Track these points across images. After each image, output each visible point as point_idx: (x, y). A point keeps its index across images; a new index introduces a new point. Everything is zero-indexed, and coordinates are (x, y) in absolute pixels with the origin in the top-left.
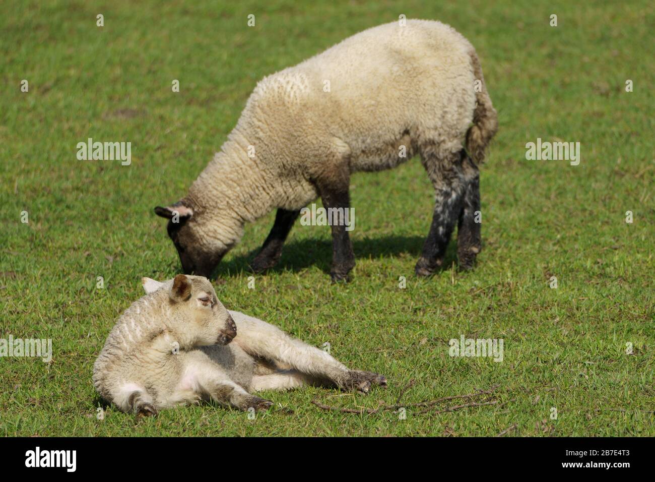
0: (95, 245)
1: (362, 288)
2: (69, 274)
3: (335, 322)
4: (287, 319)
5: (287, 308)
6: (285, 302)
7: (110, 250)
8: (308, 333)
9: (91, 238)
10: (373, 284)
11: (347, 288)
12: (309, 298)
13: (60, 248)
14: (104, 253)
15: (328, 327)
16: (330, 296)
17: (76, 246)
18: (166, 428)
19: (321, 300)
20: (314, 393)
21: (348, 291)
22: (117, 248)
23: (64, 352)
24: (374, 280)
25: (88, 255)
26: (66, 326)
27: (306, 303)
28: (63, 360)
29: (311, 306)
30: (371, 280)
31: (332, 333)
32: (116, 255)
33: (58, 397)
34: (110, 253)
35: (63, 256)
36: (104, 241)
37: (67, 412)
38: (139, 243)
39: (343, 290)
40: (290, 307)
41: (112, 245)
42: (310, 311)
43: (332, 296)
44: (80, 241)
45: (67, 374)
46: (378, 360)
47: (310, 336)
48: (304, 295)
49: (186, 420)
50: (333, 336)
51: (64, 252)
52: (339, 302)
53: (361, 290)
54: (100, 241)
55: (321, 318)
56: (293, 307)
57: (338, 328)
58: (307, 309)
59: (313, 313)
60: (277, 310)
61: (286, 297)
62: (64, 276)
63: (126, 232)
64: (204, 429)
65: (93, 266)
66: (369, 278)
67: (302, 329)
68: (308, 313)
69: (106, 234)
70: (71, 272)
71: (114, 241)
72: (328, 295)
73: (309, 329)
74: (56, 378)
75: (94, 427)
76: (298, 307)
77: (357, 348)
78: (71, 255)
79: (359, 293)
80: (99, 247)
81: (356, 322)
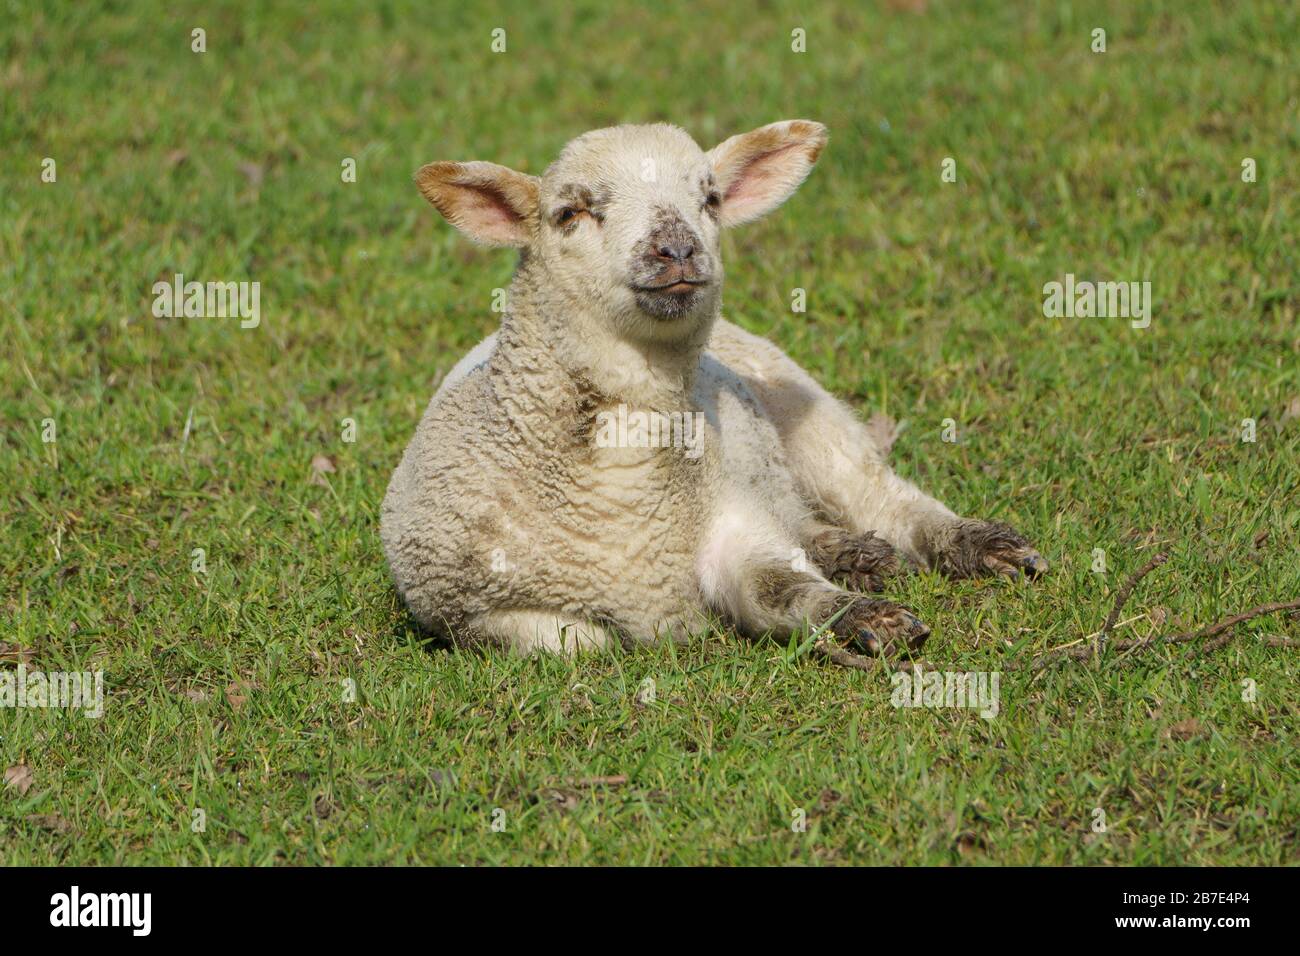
0: (202, 129)
1: (1090, 237)
2: (116, 228)
3: (1000, 353)
4: (841, 349)
5: (841, 314)
6: (833, 295)
7: (252, 142)
8: (914, 395)
9: (187, 108)
10: (1125, 224)
11: (1038, 241)
12: (915, 277)
13: (85, 142)
14: (234, 158)
15: (977, 372)
16: (981, 268)
17: (139, 134)
18: (450, 728)
19: (953, 281)
20: (937, 591)
21: (1041, 248)
22: (273, 133)
23: (109, 488)
24: (1129, 210)
25: (182, 163)
26: (111, 401)
27: (904, 293)
28: (103, 513)
29: (920, 304)
30: (1115, 212)
31: (990, 390)
32: (272, 160)
33: (94, 637)
34: (252, 154)
35: (98, 168)
36: (233, 115)
37: (123, 684)
38: (343, 116)
39: (1025, 249)
40: (850, 309)
41: (256, 126)
42: (918, 320)
43: (989, 268)
44: (152, 116)
45: (118, 560)
46: (1148, 473)
47: (921, 402)
48: (895, 268)
49: (518, 698)
50: (997, 400)
51: (99, 156)
52: (1013, 286)
53: (1084, 243)
54: (215, 115)
55: (955, 342)
56: (863, 310)
57: (1011, 373)
58: (907, 315)
59: (931, 325)
60: (810, 320)
61: (839, 278)
62: (103, 236)
63: (303, 83)
64: (575, 724)
65: (195, 199)
66: (1110, 206)
67: (894, 382)
68: (913, 327)
69: (237, 91)
70: (125, 220)
71: (265, 113)
72: (975, 266)
73: (916, 382)
74: (82, 573)
75: (215, 732)
76: (878, 309)
77: (1076, 438)
78: (124, 166)
79: (1079, 256)
80: (213, 135)
81: (1070, 352)
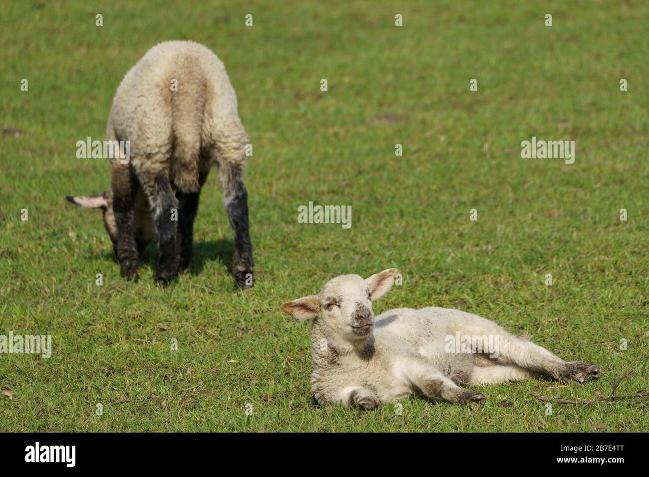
0: (344, 246)
1: (596, 283)
2: (314, 274)
3: (563, 317)
4: (520, 314)
5: (521, 304)
6: (519, 298)
7: (357, 250)
8: (538, 328)
9: (340, 239)
10: (606, 280)
11: (581, 284)
12: (543, 293)
13: (309, 249)
14: (352, 253)
15: (556, 322)
16: (563, 292)
17: (325, 246)
18: (388, 421)
19: (554, 295)
20: (535, 385)
21: (582, 286)
22: (364, 247)
23: (301, 349)
24: (608, 275)
25: (336, 255)
26: (306, 324)
27: (539, 298)
28: (299, 357)
29: (543, 302)
30: (604, 276)
31: (560, 327)
32: (363, 255)
33: (290, 392)
34: (357, 254)
35: (312, 257)
36: (353, 242)
37: (297, 406)
38: (385, 243)
39: (576, 286)
40: (523, 302)
41: (360, 245)
42: (542, 306)
43: (565, 291)
44: (330, 241)
45: (302, 370)
46: (601, 352)
47: (539, 330)
48: (538, 290)
49: (408, 414)
50: (561, 330)
51: (314, 252)
52: (571, 297)
53: (594, 285)
54: (348, 241)
55: (552, 313)
56: (527, 303)
57: (566, 322)
58: (539, 305)
59: (546, 308)
60: (512, 305)
61: (522, 294)
62: (310, 276)
63: (375, 232)
64: (424, 421)
65: (338, 266)
66: (603, 274)
67: (532, 324)
68: (541, 308)
69: (355, 235)
70: (317, 271)
71: (362, 241)
72: (561, 290)
73: (539, 324)
74: (290, 374)
75: (320, 421)
76: (531, 302)
77: (582, 342)
78: (320, 256)
79: (592, 289)
80: (347, 247)
81: (585, 316)
